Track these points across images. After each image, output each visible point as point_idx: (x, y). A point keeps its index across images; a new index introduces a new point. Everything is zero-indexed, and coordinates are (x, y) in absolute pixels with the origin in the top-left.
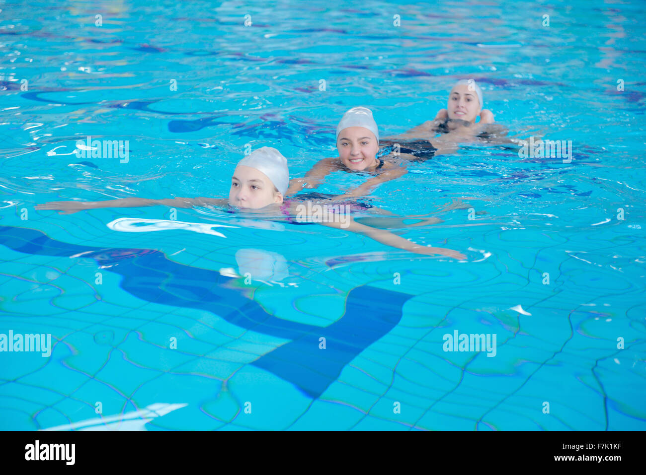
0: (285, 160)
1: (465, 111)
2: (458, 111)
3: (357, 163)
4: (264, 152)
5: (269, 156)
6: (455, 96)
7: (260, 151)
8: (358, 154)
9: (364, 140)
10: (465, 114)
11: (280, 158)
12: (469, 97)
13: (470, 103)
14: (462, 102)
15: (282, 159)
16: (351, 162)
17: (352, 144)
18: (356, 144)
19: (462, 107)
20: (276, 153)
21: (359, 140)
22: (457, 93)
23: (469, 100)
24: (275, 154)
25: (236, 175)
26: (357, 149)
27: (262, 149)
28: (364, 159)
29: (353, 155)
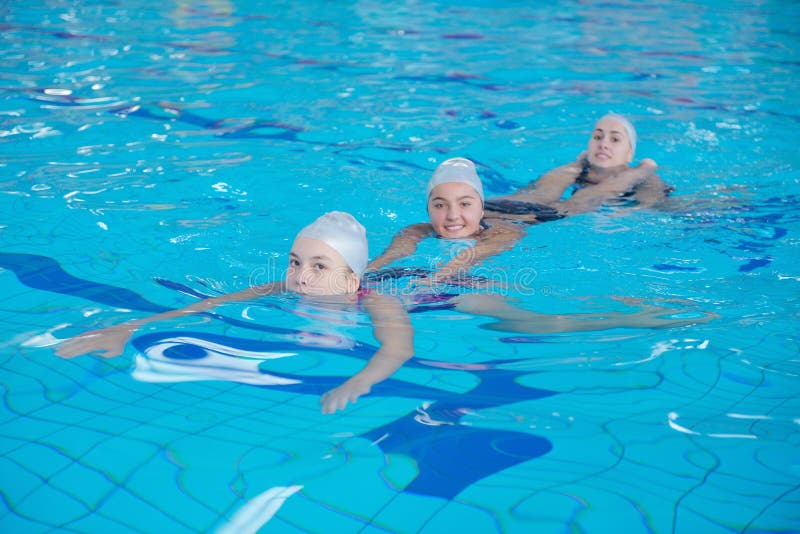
0: (363, 229)
1: (610, 154)
2: (601, 154)
3: (455, 231)
4: (334, 219)
5: (341, 224)
6: (598, 133)
7: (328, 216)
8: (457, 219)
9: (465, 200)
10: (610, 157)
11: (355, 227)
12: (617, 136)
13: (617, 144)
14: (607, 141)
15: (359, 229)
16: (448, 230)
17: (449, 206)
18: (455, 205)
19: (606, 148)
20: (352, 220)
21: (458, 199)
22: (600, 130)
23: (616, 140)
24: (348, 221)
25: (294, 250)
26: (456, 212)
27: (331, 214)
28: (464, 226)
29: (450, 220)
